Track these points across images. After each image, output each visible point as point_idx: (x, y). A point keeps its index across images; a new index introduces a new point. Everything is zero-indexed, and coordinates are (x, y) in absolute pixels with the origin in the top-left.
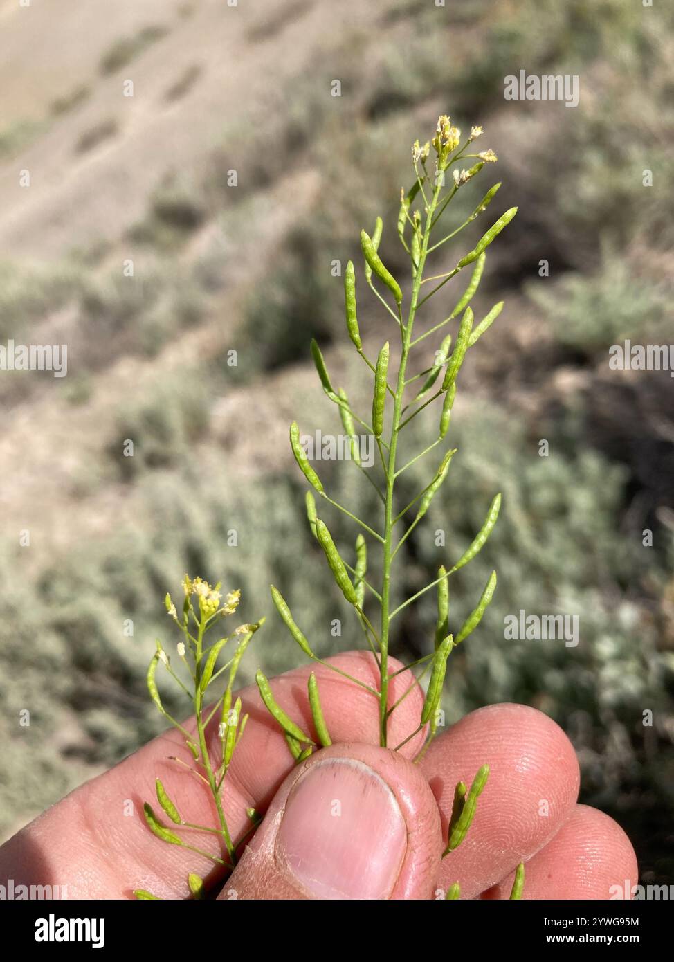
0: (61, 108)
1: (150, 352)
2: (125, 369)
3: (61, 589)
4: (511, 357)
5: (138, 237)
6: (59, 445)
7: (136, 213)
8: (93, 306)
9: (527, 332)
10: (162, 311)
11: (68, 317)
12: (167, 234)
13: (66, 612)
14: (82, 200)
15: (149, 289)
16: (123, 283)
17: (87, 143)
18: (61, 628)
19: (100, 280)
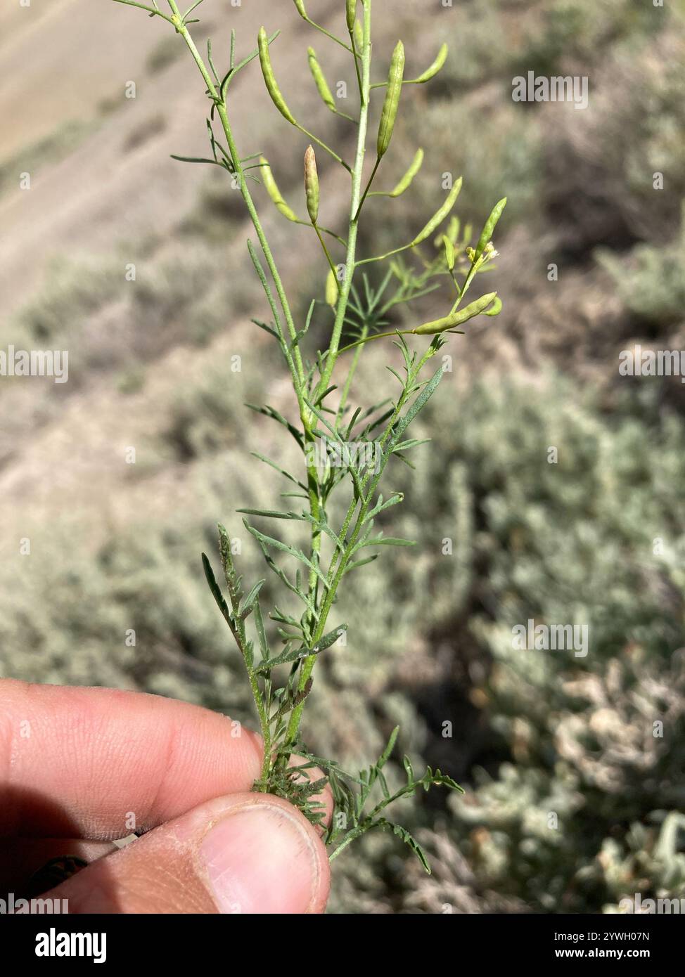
0: (109, 107)
1: (201, 342)
2: (177, 359)
3: (122, 561)
4: (579, 330)
5: (187, 229)
6: (113, 432)
7: (187, 204)
8: (144, 297)
9: (594, 306)
10: (213, 301)
11: (119, 310)
12: (217, 226)
13: (128, 583)
14: (132, 195)
15: (201, 280)
16: (174, 272)
17: (135, 140)
18: (123, 598)
19: (151, 273)
